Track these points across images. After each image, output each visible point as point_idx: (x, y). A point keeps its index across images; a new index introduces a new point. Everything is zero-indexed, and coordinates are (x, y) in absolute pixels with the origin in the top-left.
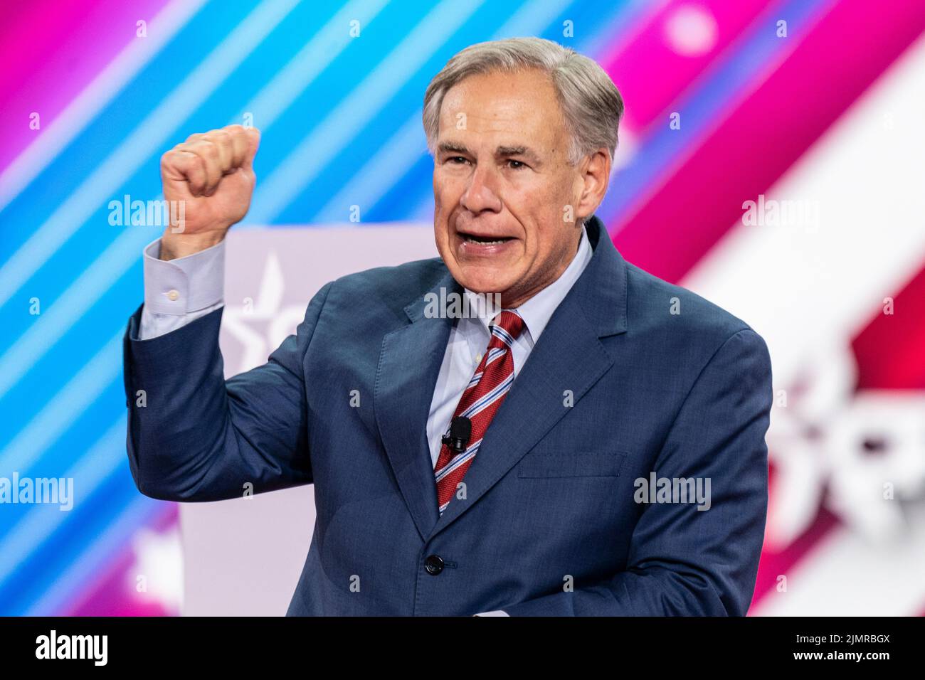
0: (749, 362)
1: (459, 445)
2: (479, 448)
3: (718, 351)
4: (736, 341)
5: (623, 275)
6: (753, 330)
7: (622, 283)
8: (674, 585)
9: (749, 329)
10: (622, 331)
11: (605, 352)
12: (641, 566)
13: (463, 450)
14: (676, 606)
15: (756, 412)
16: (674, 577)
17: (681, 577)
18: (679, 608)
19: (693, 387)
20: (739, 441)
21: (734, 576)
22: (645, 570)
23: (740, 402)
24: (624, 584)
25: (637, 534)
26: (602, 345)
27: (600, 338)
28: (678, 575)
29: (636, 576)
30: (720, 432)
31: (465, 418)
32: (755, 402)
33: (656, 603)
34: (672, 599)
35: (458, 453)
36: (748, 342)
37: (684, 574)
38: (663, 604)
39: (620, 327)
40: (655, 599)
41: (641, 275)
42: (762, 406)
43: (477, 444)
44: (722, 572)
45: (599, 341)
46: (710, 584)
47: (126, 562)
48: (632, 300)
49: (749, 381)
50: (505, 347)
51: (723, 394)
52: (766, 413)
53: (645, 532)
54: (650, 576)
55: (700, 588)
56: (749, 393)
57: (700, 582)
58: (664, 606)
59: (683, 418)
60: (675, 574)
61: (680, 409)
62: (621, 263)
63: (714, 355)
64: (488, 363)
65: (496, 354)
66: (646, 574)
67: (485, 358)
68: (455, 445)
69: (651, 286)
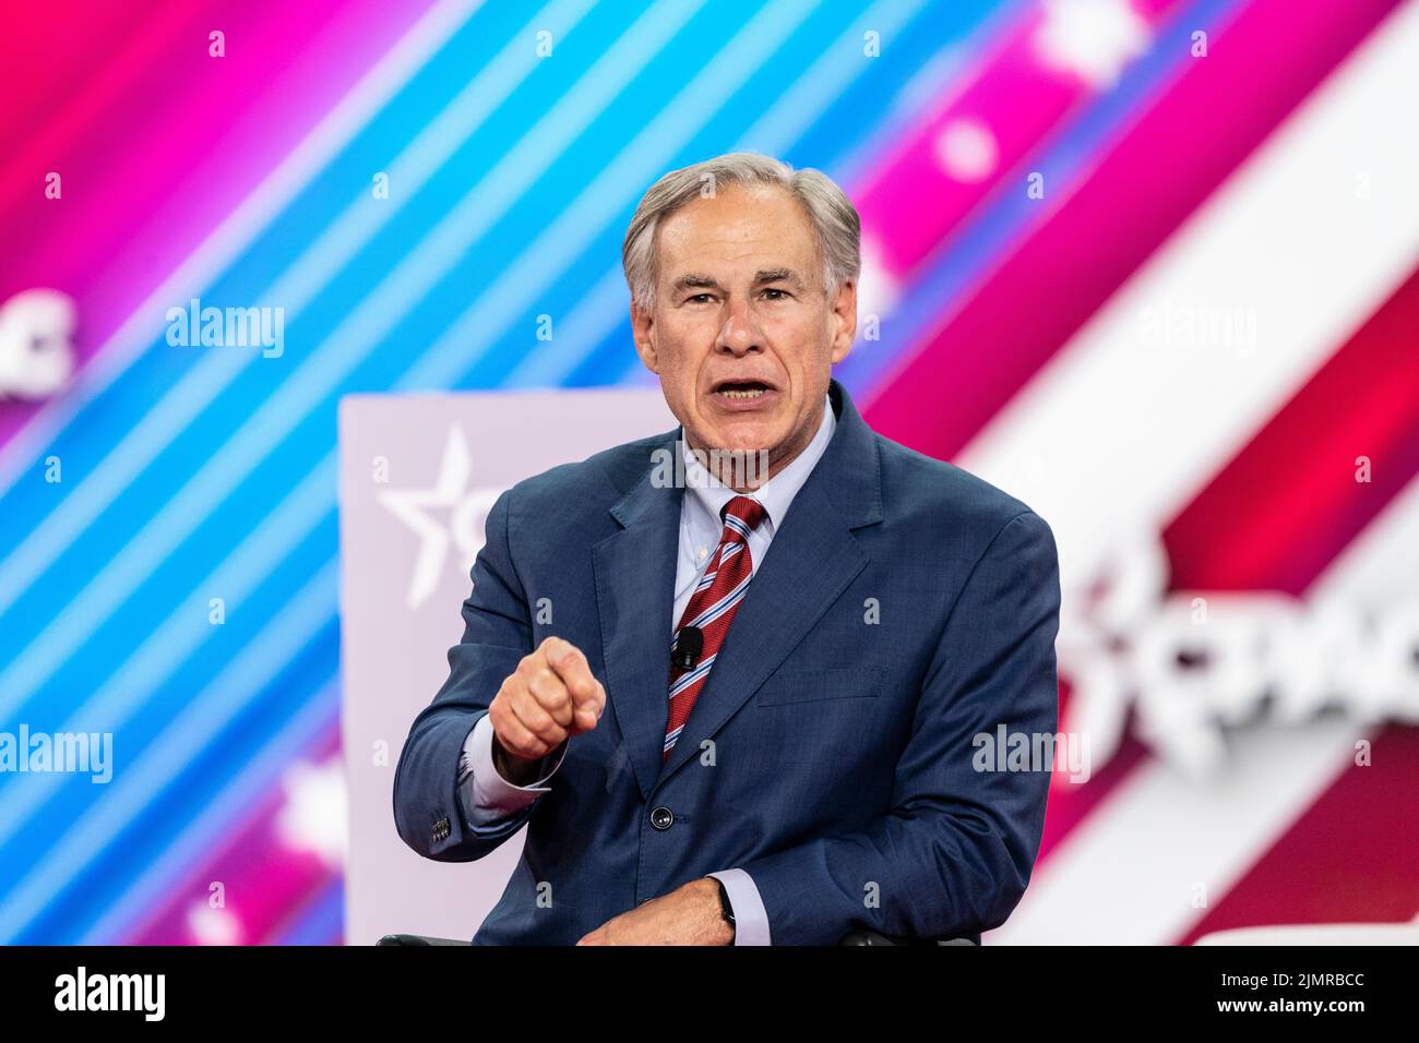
0: (1032, 553)
1: (688, 662)
2: (713, 664)
3: (995, 539)
4: (1016, 527)
5: (873, 451)
6: (1034, 513)
7: (873, 459)
8: (948, 830)
9: (1031, 511)
10: (878, 520)
11: (858, 547)
12: (908, 806)
13: (693, 667)
14: (952, 856)
15: (1043, 613)
16: (947, 819)
17: (956, 820)
18: (955, 858)
19: (966, 584)
20: (1023, 649)
21: (1021, 816)
22: (912, 813)
23: (1025, 601)
24: (887, 830)
25: (903, 768)
26: (853, 539)
27: (851, 531)
28: (952, 818)
29: (900, 821)
30: (1002, 640)
31: (694, 628)
32: (1041, 603)
33: (927, 854)
34: (946, 848)
35: (685, 671)
36: (1030, 528)
37: (959, 816)
38: (936, 854)
39: (873, 515)
40: (926, 849)
41: (896, 449)
42: (1048, 605)
43: (710, 660)
44: (1008, 812)
45: (850, 534)
46: (993, 828)
47: (273, 804)
48: (887, 482)
49: (1033, 575)
50: (742, 541)
51: (1003, 592)
52: (1053, 614)
53: (913, 763)
54: (918, 819)
55: (982, 833)
56: (1035, 589)
57: (982, 826)
58: (937, 859)
59: (956, 622)
60: (948, 816)
61: (951, 612)
62: (870, 435)
63: (991, 545)
64: (722, 562)
65: (731, 551)
66: (913, 818)
67: (718, 555)
68: (684, 661)
69: (909, 463)
